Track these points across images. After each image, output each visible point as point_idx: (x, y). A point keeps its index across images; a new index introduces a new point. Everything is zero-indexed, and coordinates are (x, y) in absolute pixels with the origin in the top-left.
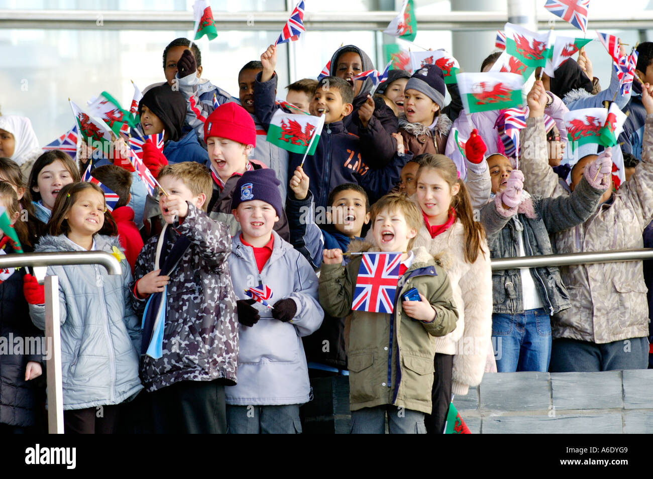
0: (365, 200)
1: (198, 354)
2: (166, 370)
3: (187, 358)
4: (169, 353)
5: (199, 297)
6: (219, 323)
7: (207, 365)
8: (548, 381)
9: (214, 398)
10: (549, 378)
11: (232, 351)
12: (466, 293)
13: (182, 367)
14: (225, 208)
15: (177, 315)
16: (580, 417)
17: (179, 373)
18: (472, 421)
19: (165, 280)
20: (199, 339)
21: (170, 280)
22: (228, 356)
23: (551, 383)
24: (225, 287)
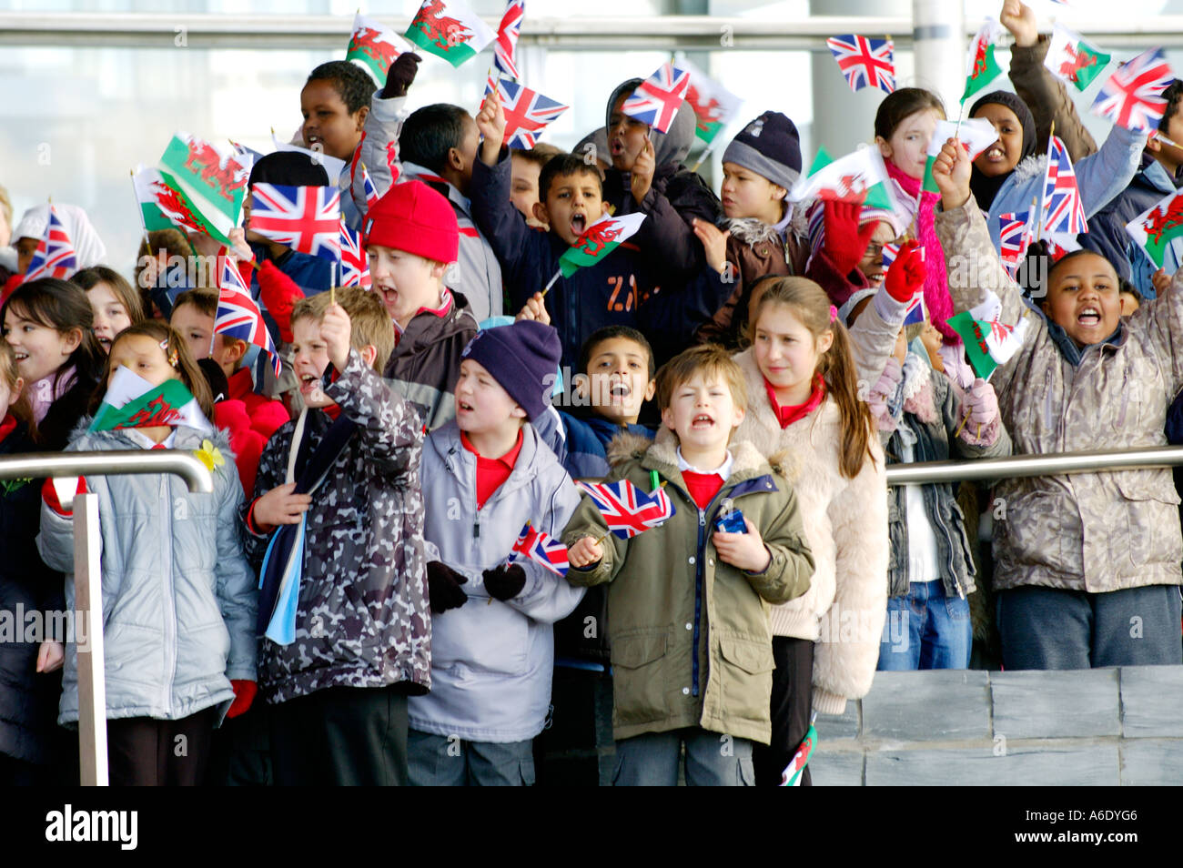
0: (647, 356)
1: (362, 637)
2: (302, 666)
3: (341, 645)
4: (308, 636)
5: (364, 534)
6: (403, 581)
7: (378, 659)
8: (985, 686)
9: (385, 718)
10: (988, 682)
11: (424, 633)
12: (840, 528)
13: (332, 660)
14: (405, 370)
15: (324, 567)
16: (1042, 751)
17: (326, 672)
18: (847, 758)
19: (303, 502)
20: (363, 609)
21: (312, 503)
22: (417, 641)
23: (991, 689)
24: (414, 515)
